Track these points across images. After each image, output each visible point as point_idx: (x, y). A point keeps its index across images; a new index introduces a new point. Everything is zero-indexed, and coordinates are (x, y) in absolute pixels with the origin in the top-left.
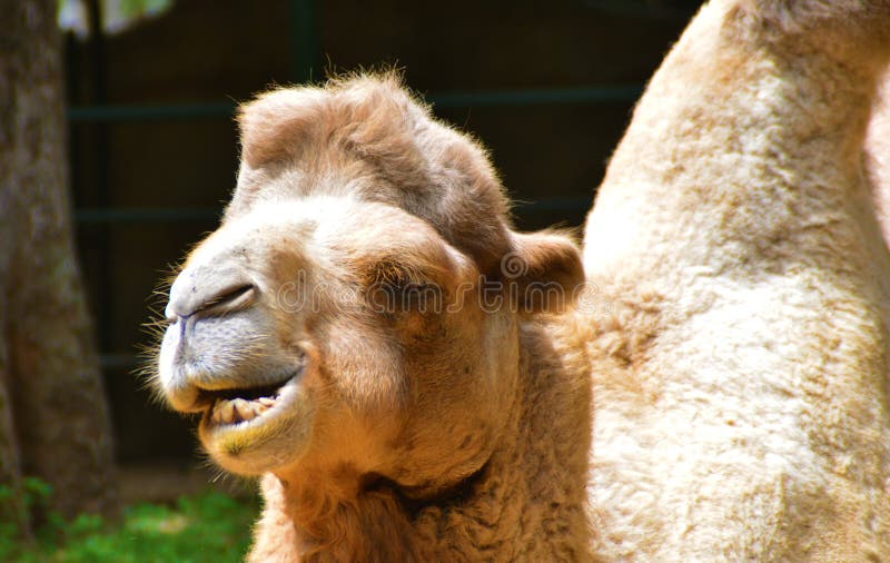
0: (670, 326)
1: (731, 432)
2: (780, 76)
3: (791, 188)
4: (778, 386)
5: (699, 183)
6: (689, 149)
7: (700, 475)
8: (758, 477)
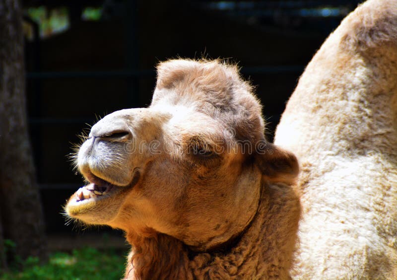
0: (315, 178)
1: (343, 226)
2: (367, 66)
3: (370, 117)
4: (363, 206)
5: (328, 113)
6: (324, 98)
7: (329, 245)
8: (355, 247)
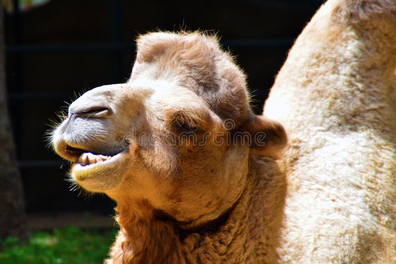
0: (304, 154)
1: (334, 205)
2: (359, 39)
3: (362, 92)
4: (355, 184)
5: (319, 88)
6: (314, 72)
7: (320, 224)
8: (346, 225)
